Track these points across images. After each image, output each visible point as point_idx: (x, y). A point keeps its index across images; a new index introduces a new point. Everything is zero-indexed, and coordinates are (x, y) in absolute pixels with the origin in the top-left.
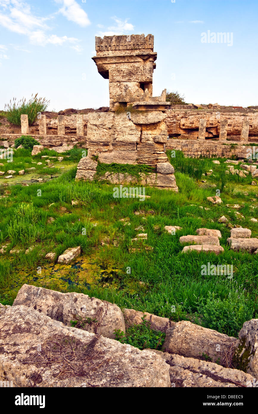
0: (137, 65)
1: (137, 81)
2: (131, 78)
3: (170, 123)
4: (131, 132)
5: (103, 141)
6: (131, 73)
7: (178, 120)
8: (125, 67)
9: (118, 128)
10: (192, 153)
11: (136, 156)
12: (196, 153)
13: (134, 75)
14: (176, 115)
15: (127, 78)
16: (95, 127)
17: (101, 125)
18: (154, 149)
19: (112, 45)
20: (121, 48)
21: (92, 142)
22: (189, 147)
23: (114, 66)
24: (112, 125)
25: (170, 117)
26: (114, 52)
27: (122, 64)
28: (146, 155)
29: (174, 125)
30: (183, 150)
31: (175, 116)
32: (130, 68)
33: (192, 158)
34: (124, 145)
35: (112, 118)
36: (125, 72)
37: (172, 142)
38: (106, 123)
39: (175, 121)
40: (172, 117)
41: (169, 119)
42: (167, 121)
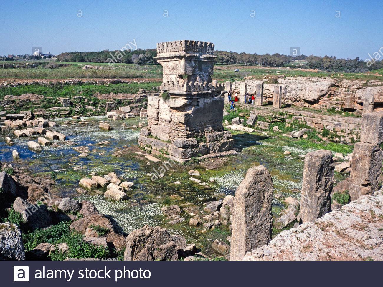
0: (176, 62)
1: (177, 74)
2: (173, 72)
3: (344, 94)
4: (166, 112)
5: (153, 117)
6: (173, 69)
8: (171, 64)
11: (168, 131)
13: (175, 69)
14: (352, 84)
15: (171, 72)
16: (150, 106)
17: (153, 105)
18: (177, 127)
19: (164, 49)
20: (169, 50)
21: (149, 117)
23: (165, 63)
24: (158, 106)
26: (165, 53)
27: (169, 62)
28: (173, 131)
29: (348, 97)
32: (173, 65)
34: (163, 121)
35: (157, 101)
36: (171, 67)
38: (155, 104)
39: (349, 92)
40: (347, 87)
41: (344, 89)
42: (341, 92)
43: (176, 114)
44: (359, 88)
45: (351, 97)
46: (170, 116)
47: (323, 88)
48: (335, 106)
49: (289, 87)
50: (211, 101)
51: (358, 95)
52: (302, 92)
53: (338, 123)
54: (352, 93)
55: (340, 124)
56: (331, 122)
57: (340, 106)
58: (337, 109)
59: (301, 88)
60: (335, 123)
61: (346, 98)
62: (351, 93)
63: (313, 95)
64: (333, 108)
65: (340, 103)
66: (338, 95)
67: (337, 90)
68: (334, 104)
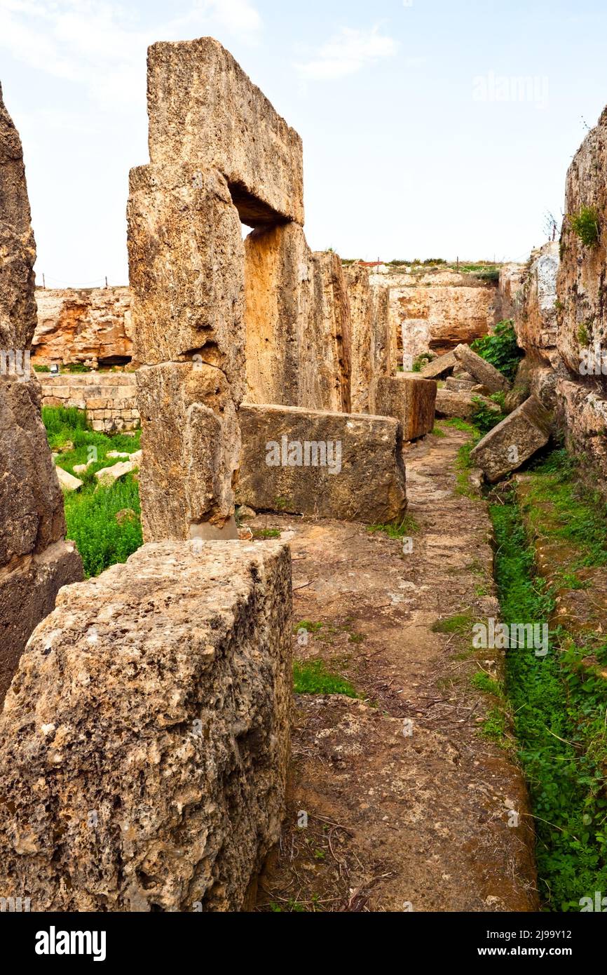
3: (99, 324)
7: (118, 316)
10: (116, 414)
12: (126, 415)
14: (113, 298)
22: (105, 396)
25: (99, 308)
29: (109, 329)
30: (88, 407)
31: (110, 304)
33: (116, 428)
37: (64, 382)
39: (110, 317)
40: (104, 306)
41: (97, 313)
42: (92, 321)
44: (129, 306)
45: (116, 328)
47: (48, 314)
48: (81, 355)
51: (129, 323)
53: (93, 386)
54: (115, 318)
55: (98, 388)
56: (78, 389)
57: (93, 355)
58: (87, 361)
60: (88, 388)
61: (104, 332)
62: (114, 320)
64: (77, 359)
65: (92, 346)
66: (86, 328)
67: (82, 317)
68: (81, 351)
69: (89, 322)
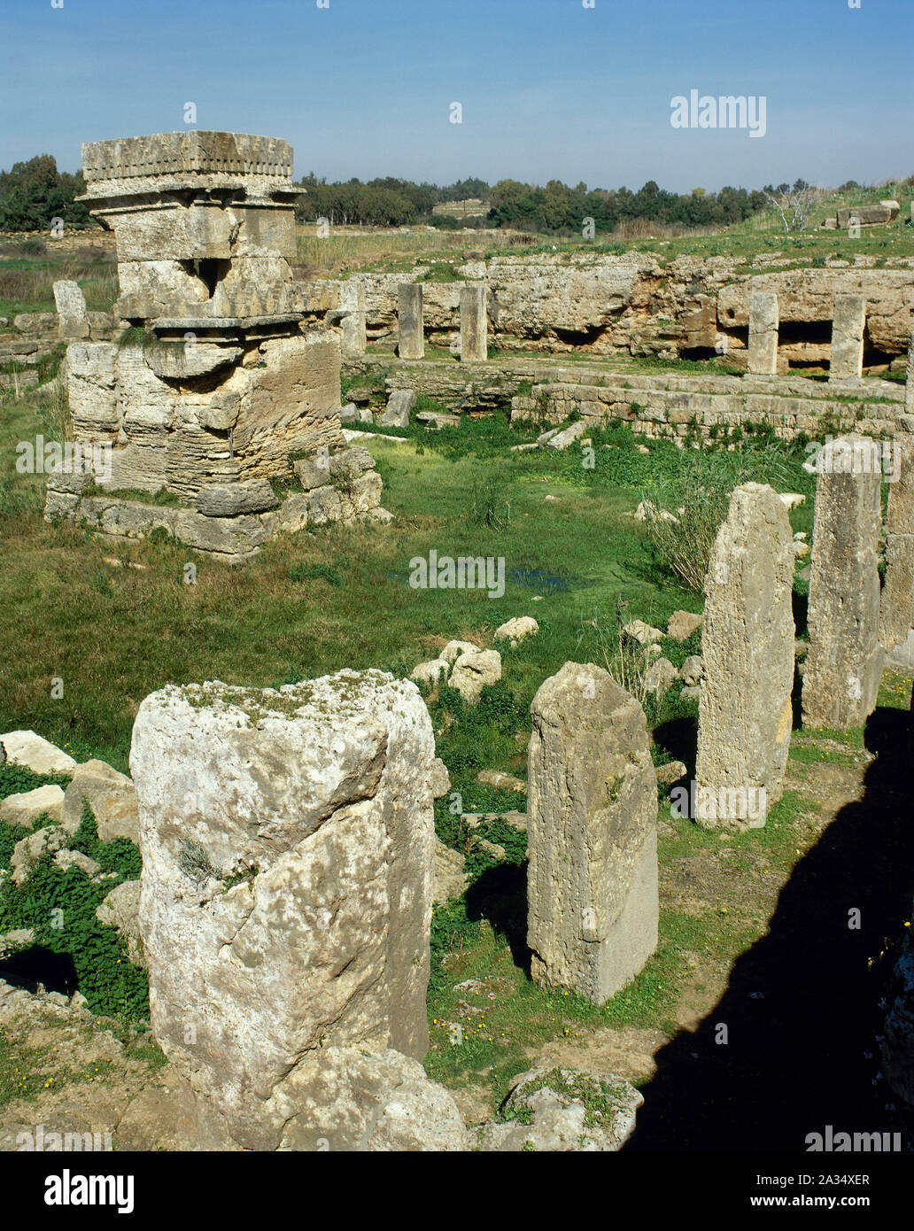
0: (170, 214)
1: (174, 257)
2: (161, 251)
3: (681, 304)
4: (151, 398)
5: (98, 418)
6: (160, 238)
7: (709, 295)
8: (147, 221)
9: (126, 387)
11: (165, 464)
13: (166, 240)
14: (705, 269)
15: (152, 252)
16: (81, 382)
17: (93, 376)
18: (199, 446)
19: (115, 166)
20: (135, 171)
21: (80, 421)
22: (693, 407)
23: (124, 217)
24: (112, 378)
25: (683, 282)
26: (120, 181)
27: (139, 214)
28: (185, 462)
29: (696, 311)
31: (697, 278)
32: (157, 224)
34: (140, 432)
35: (110, 360)
36: (148, 233)
38: (100, 373)
39: (698, 295)
40: (690, 279)
41: (681, 288)
42: (674, 298)
43: (189, 402)
44: (727, 282)
45: (706, 310)
46: (169, 409)
47: (617, 287)
48: (656, 344)
49: (504, 289)
50: (303, 347)
51: (724, 305)
52: (548, 305)
53: (679, 394)
54: (706, 296)
55: (684, 397)
56: (658, 396)
57: (672, 344)
58: (664, 351)
59: (545, 292)
60: (671, 395)
61: (689, 314)
62: (703, 299)
63: (586, 311)
64: (651, 349)
65: (671, 333)
66: (664, 307)
67: (661, 291)
68: (655, 338)
69: (669, 299)
